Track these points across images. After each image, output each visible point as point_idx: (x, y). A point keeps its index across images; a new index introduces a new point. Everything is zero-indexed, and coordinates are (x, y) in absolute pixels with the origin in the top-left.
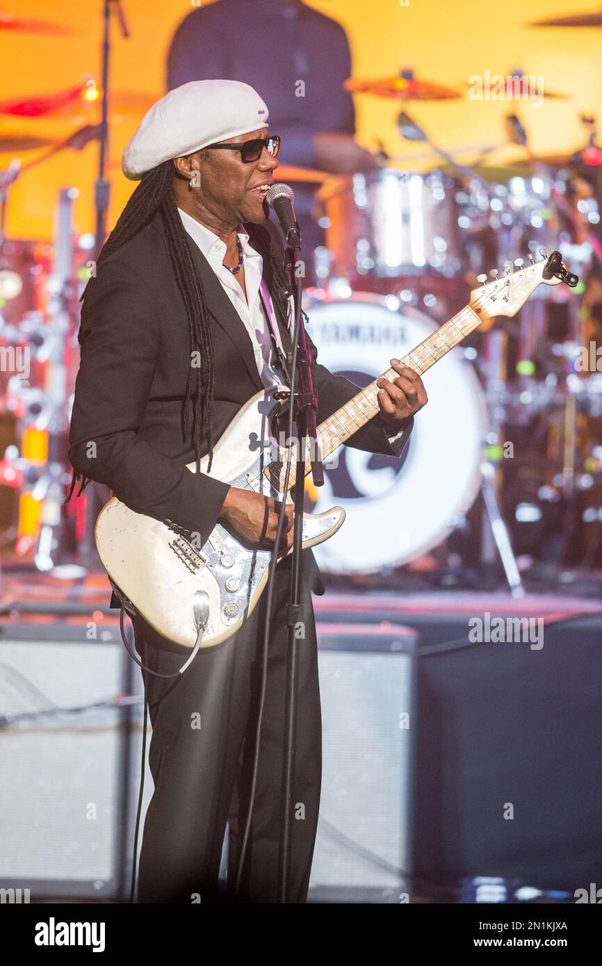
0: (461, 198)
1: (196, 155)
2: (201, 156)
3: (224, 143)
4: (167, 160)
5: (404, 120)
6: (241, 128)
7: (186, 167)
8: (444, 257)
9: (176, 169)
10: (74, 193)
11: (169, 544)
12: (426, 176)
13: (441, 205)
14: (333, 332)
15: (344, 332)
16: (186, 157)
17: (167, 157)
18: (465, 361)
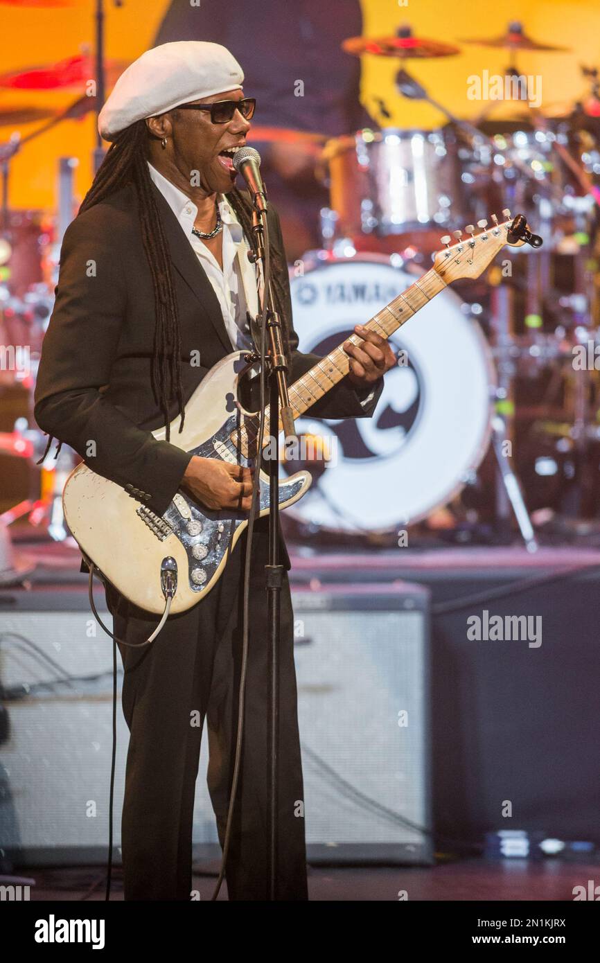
0: (464, 153)
1: (167, 115)
2: (173, 117)
3: (193, 103)
4: (137, 120)
5: (403, 78)
6: (211, 89)
7: (158, 127)
8: (448, 213)
9: (148, 129)
10: (74, 163)
11: (137, 511)
12: (426, 134)
13: (443, 161)
14: (338, 292)
15: (349, 291)
16: (157, 117)
17: (137, 117)
18: (471, 316)
